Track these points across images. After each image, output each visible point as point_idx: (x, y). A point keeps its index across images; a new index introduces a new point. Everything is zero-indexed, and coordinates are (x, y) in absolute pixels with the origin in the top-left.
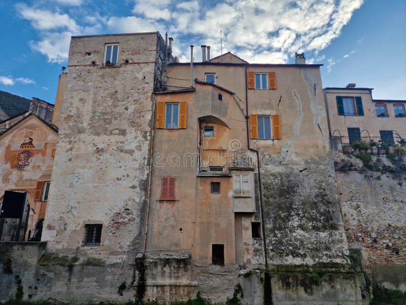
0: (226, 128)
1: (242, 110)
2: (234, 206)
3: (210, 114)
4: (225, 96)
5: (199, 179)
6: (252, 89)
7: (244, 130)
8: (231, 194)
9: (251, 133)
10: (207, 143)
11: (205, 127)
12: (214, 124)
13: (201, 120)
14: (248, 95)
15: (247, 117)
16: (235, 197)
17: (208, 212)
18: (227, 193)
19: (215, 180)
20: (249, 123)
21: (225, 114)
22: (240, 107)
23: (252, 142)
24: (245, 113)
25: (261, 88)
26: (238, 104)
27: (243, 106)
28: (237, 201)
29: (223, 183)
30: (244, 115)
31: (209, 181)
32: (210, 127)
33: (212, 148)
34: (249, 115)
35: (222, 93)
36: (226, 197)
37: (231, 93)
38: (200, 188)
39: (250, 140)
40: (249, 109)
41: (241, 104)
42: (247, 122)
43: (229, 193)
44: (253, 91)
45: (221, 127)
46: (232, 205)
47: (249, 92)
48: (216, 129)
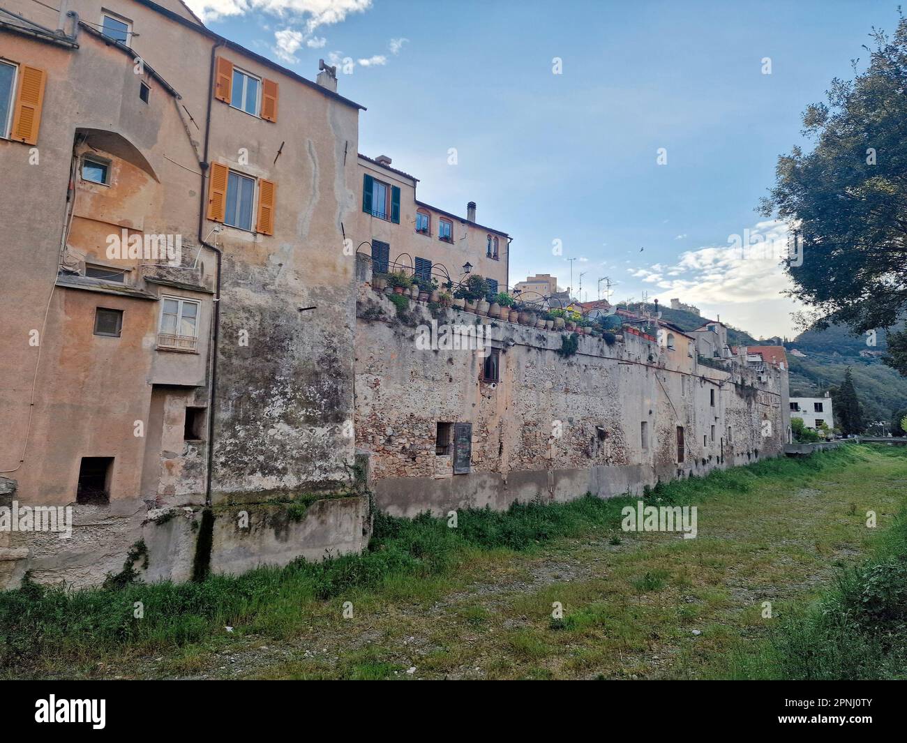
0: (148, 177)
1: (194, 145)
2: (153, 368)
3: (115, 129)
4: (155, 93)
5: (63, 294)
6: (223, 102)
7: (192, 193)
8: (149, 341)
9: (210, 206)
10: (88, 200)
11: (86, 155)
12: (118, 155)
13: (81, 136)
14: (212, 113)
15: (204, 166)
16: (160, 350)
17: (82, 379)
18: (139, 337)
19: (110, 303)
20: (207, 180)
21: (152, 140)
22: (189, 135)
23: (209, 227)
24: (201, 154)
25: (243, 109)
26: (186, 127)
27: (198, 137)
28: (162, 358)
29: (132, 314)
30: (197, 157)
31: (95, 302)
32: (98, 158)
33: (99, 218)
34: (209, 161)
35: (150, 83)
36: (136, 347)
37: (171, 93)
38: (63, 317)
39: (205, 223)
40: (210, 146)
41: (192, 127)
42: (203, 177)
43: (144, 338)
44: (224, 107)
45: (133, 169)
46: (149, 367)
47: (216, 106)
48: (118, 171)
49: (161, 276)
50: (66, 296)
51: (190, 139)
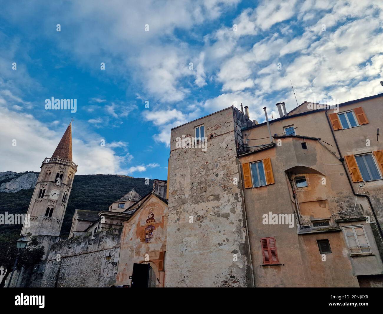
0: (320, 176)
1: (333, 154)
2: (353, 267)
3: (297, 165)
4: (308, 143)
5: (302, 237)
6: (339, 130)
7: (342, 174)
8: (346, 253)
9: (353, 176)
10: (302, 195)
11: (296, 178)
12: (305, 173)
13: (289, 173)
14: (336, 137)
15: (342, 160)
16: (353, 257)
17: (323, 277)
18: (340, 251)
19: (322, 237)
20: (346, 166)
21: (315, 161)
22: (329, 151)
23: (357, 187)
24: (338, 156)
25: (350, 126)
26: (327, 148)
27: (334, 149)
28: (355, 260)
29: (333, 240)
30: (337, 158)
31: (314, 239)
32: (300, 177)
33: (308, 200)
34: (343, 157)
35: (305, 141)
36: (340, 257)
37: (316, 140)
38: (306, 248)
39: (353, 185)
40: (341, 151)
41: (330, 147)
42: (344, 165)
43: (343, 251)
44: (340, 131)
45: (313, 175)
46: (351, 267)
47: (337, 134)
48: (308, 179)
49: (343, 218)
50: (303, 238)
51: (331, 152)
